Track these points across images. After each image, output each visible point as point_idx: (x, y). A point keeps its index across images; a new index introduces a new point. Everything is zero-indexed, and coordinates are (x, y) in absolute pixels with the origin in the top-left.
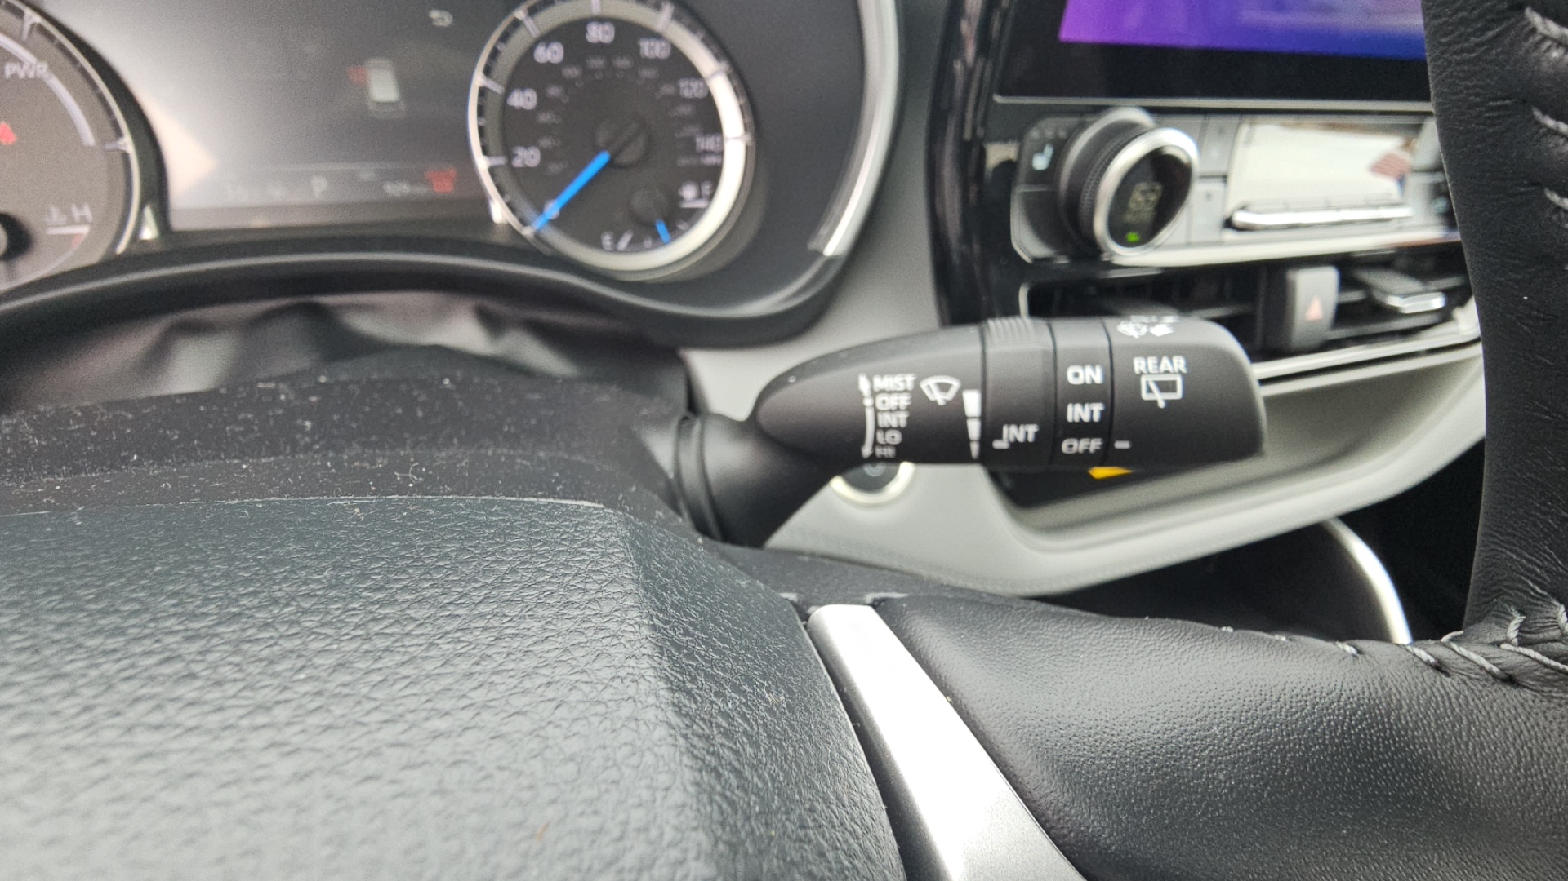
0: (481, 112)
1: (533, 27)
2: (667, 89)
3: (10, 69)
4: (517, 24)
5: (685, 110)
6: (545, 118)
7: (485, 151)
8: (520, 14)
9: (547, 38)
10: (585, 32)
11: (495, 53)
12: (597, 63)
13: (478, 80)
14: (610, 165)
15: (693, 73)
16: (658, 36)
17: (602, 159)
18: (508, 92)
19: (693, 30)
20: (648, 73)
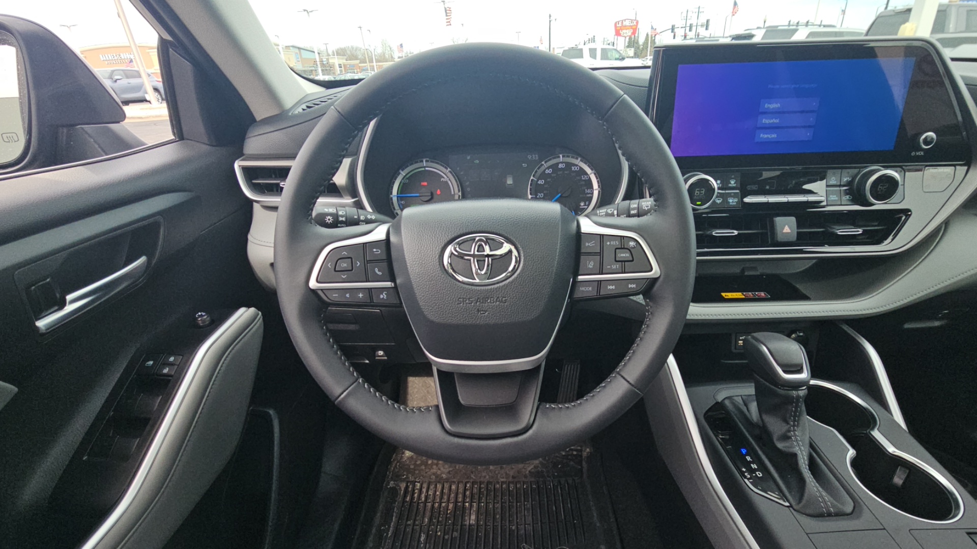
0: (531, 185)
1: (546, 165)
2: (578, 178)
3: (442, 179)
4: (542, 165)
5: (583, 183)
6: (546, 186)
7: (531, 194)
8: (543, 163)
9: (548, 168)
10: (558, 165)
11: (536, 172)
12: (561, 172)
13: (532, 178)
14: (561, 196)
15: (586, 174)
16: (577, 165)
17: (560, 195)
18: (538, 181)
19: (586, 163)
20: (573, 174)
